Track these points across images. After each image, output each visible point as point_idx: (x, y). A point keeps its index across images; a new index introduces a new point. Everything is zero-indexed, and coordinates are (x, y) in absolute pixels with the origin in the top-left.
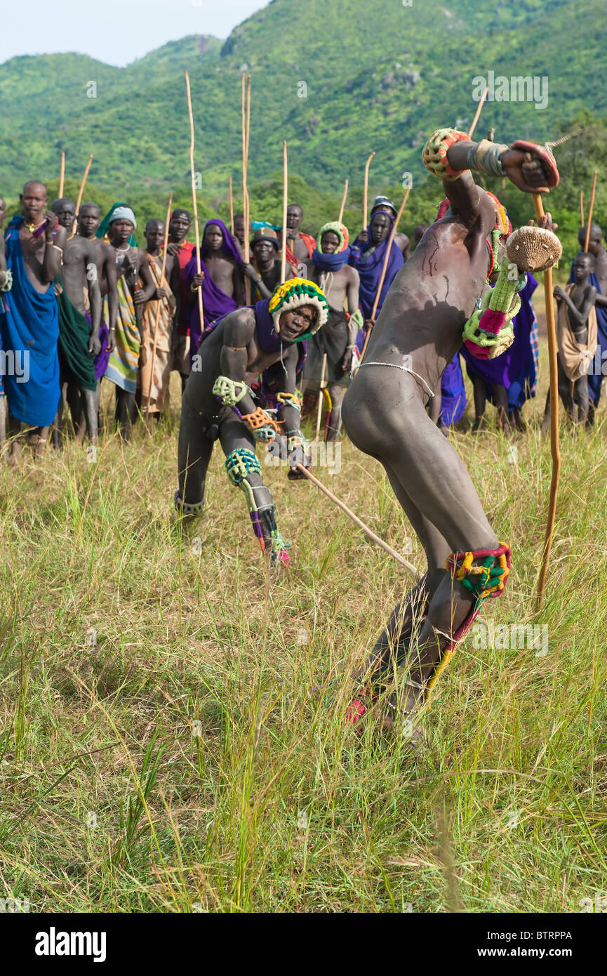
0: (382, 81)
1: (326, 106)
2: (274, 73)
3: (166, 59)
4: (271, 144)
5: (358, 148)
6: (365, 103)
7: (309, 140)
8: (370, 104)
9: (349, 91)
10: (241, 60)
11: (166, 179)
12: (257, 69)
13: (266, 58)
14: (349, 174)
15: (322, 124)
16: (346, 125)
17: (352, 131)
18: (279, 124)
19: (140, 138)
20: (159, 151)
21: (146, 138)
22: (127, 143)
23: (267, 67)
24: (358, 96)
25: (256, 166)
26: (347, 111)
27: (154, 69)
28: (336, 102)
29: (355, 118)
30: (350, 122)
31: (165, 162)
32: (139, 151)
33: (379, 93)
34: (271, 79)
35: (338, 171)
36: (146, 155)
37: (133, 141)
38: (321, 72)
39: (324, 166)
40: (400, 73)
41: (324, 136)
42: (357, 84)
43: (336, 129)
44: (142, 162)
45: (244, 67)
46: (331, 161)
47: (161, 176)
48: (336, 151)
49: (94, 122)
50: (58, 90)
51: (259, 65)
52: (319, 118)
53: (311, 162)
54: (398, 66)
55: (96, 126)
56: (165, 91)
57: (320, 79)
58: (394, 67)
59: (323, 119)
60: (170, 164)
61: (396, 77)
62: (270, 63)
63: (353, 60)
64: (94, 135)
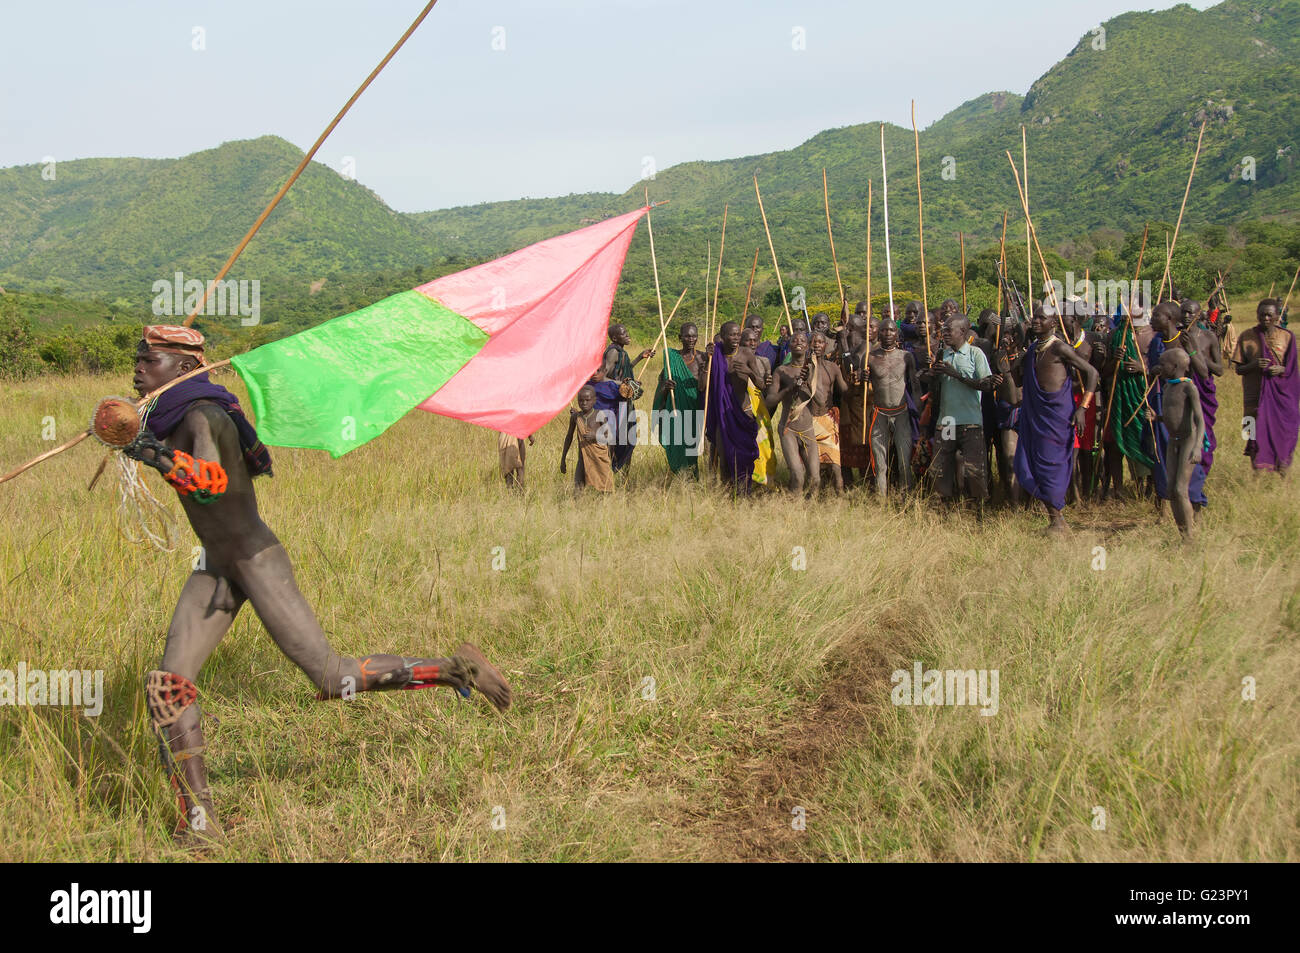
0: (1192, 119)
1: (1134, 149)
2: (1077, 123)
3: (963, 120)
4: (1079, 191)
5: (1170, 187)
6: (1175, 142)
7: (1118, 184)
8: (1181, 143)
9: (1158, 132)
10: (1043, 114)
11: (975, 233)
12: (1060, 120)
13: (1068, 109)
14: (1162, 213)
15: (1130, 167)
16: (1156, 166)
17: (1163, 170)
18: (1085, 171)
19: (947, 197)
20: (966, 207)
21: (953, 196)
22: (935, 203)
23: (1069, 117)
24: (1168, 135)
25: (1065, 213)
26: (1157, 152)
27: (954, 130)
28: (1144, 144)
29: (1165, 158)
30: (1160, 163)
31: (973, 218)
32: (947, 210)
33: (1189, 131)
34: (1074, 128)
35: (1150, 211)
36: (954, 212)
37: (941, 200)
38: (1124, 117)
39: (1136, 208)
40: (1212, 109)
41: (1134, 178)
42: (1166, 125)
43: (1146, 170)
44: (951, 219)
45: (1047, 120)
46: (1142, 202)
47: (970, 231)
48: (1147, 192)
49: (903, 186)
50: (864, 158)
51: (1061, 116)
52: (1127, 161)
53: (1121, 205)
54: (1210, 102)
55: (905, 190)
56: (969, 150)
57: (1124, 123)
58: (1205, 105)
59: (1132, 163)
60: (978, 219)
61: (1207, 114)
62: (1072, 112)
63: (1158, 101)
64: (904, 198)
